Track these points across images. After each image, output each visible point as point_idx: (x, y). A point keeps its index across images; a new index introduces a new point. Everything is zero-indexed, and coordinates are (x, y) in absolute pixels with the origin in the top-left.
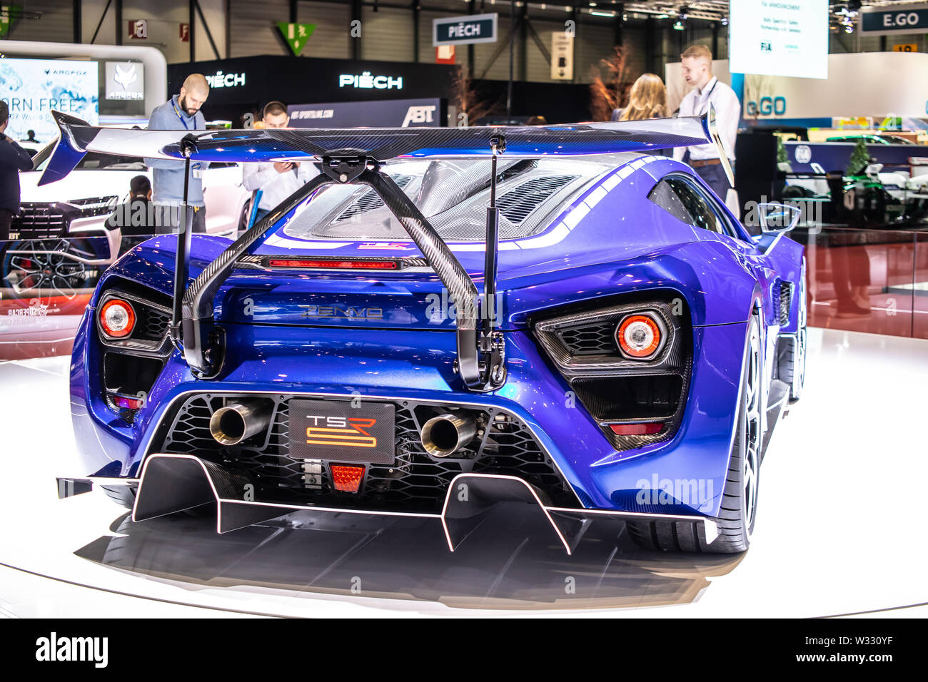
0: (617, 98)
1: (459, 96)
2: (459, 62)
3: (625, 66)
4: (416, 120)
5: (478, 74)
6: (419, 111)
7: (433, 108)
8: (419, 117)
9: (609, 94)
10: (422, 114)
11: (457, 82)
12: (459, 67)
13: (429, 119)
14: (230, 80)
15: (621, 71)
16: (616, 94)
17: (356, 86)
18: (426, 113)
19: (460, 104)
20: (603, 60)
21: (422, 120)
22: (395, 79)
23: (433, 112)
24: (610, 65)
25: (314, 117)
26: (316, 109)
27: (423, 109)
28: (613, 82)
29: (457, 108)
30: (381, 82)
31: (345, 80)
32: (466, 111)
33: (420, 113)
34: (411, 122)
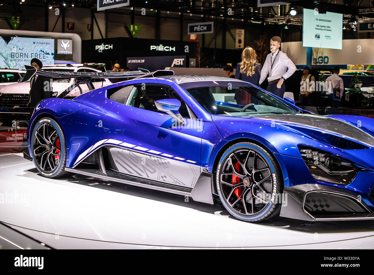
1: (197, 55)
2: (198, 41)
3: (263, 44)
4: (177, 64)
5: (206, 45)
7: (183, 59)
8: (178, 63)
10: (179, 62)
11: (197, 49)
12: (198, 43)
13: (182, 64)
14: (107, 47)
15: (262, 45)
16: (260, 55)
17: (157, 50)
18: (180, 61)
19: (198, 58)
20: (255, 41)
21: (179, 64)
22: (172, 47)
23: (183, 61)
24: (258, 43)
25: (137, 62)
26: (138, 59)
27: (179, 60)
28: (259, 50)
29: (196, 60)
30: (167, 49)
31: (152, 47)
32: (200, 60)
33: (178, 61)
34: (175, 64)
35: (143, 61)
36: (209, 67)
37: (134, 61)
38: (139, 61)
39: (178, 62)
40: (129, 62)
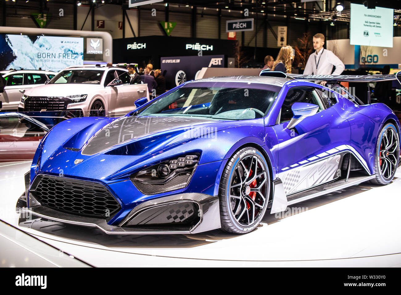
0: (304, 55)
1: (236, 54)
2: (237, 39)
3: (308, 42)
4: (214, 64)
5: (246, 44)
6: (216, 60)
7: (221, 59)
8: (216, 63)
9: (301, 53)
10: (217, 61)
11: (236, 48)
12: (237, 41)
13: (220, 64)
14: (139, 46)
15: (306, 43)
16: (304, 53)
17: (193, 49)
18: (218, 61)
19: (237, 57)
20: (299, 39)
21: (217, 64)
22: (210, 46)
23: (221, 61)
24: (301, 41)
25: (172, 62)
26: (173, 59)
27: (217, 59)
28: (303, 48)
30: (204, 47)
31: (188, 46)
32: (240, 60)
33: (216, 61)
34: (212, 64)
35: (178, 61)
36: (249, 67)
37: (169, 61)
38: (174, 61)
40: (164, 62)
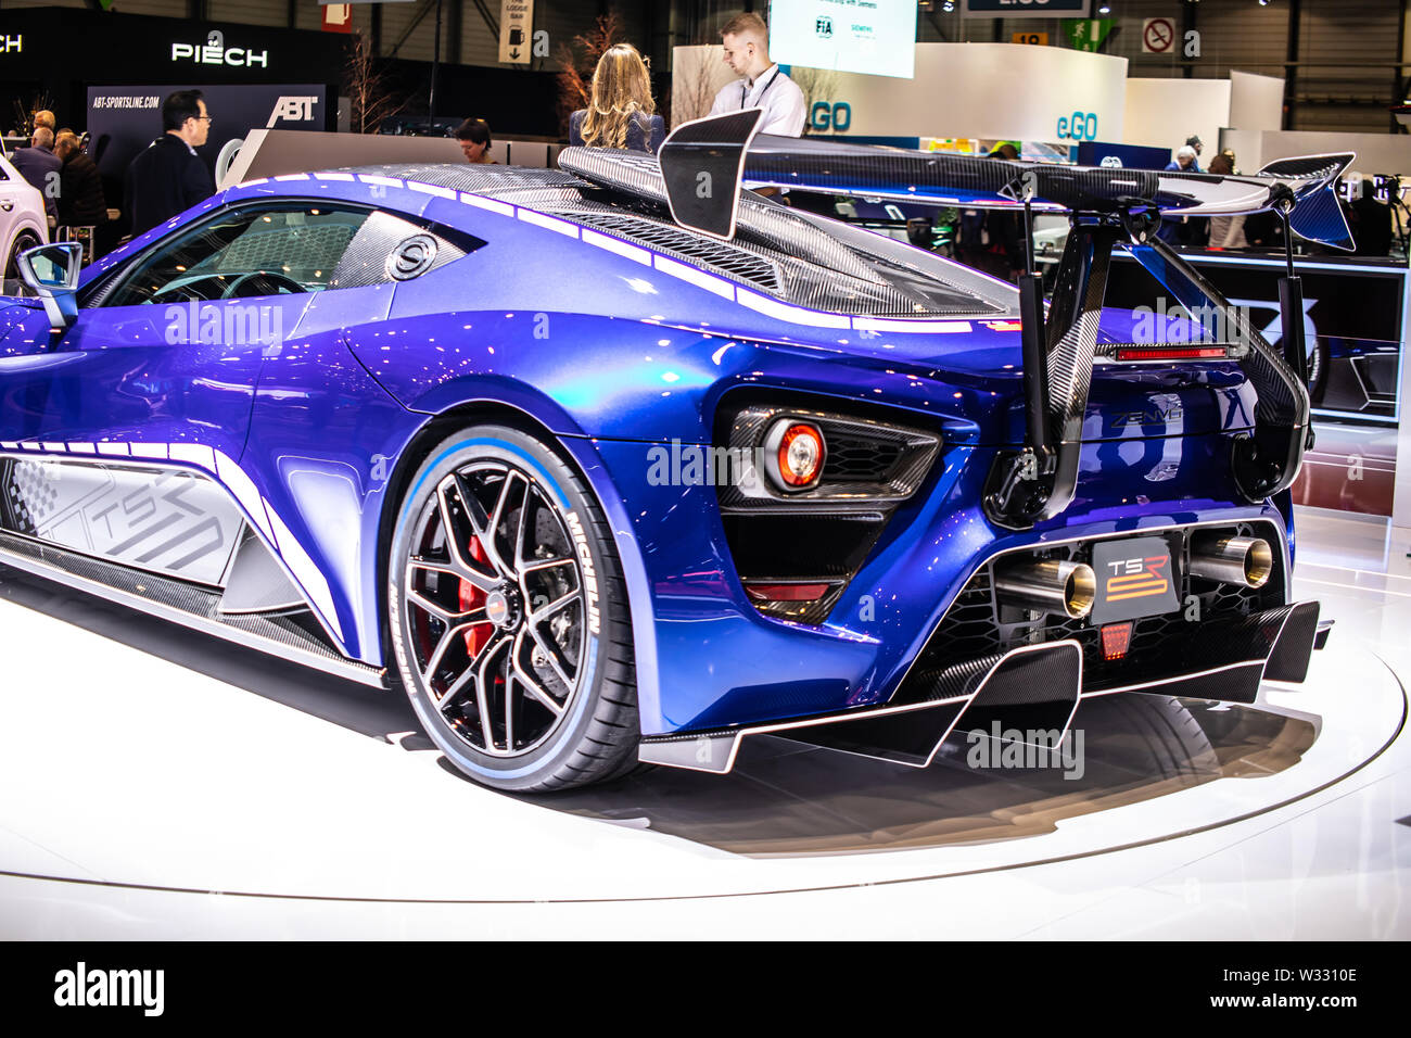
1: (357, 84)
2: (354, 31)
4: (287, 117)
5: (385, 49)
6: (294, 104)
7: (315, 100)
8: (293, 112)
10: (298, 108)
11: (355, 61)
12: (358, 38)
13: (308, 117)
17: (197, 60)
18: (303, 106)
19: (358, 94)
20: (578, 38)
21: (297, 117)
22: (257, 52)
23: (313, 105)
24: (589, 45)
25: (129, 105)
26: (133, 95)
27: (299, 100)
29: (353, 102)
30: (235, 56)
31: (179, 51)
32: (367, 106)
33: (294, 106)
34: (280, 118)
35: (154, 102)
37: (118, 102)
38: (138, 102)
39: (293, 108)
40: (98, 103)
